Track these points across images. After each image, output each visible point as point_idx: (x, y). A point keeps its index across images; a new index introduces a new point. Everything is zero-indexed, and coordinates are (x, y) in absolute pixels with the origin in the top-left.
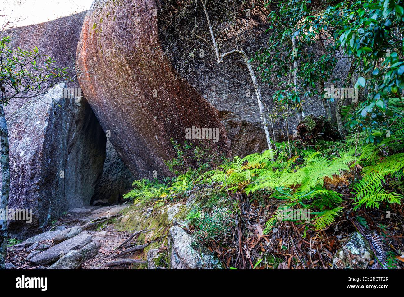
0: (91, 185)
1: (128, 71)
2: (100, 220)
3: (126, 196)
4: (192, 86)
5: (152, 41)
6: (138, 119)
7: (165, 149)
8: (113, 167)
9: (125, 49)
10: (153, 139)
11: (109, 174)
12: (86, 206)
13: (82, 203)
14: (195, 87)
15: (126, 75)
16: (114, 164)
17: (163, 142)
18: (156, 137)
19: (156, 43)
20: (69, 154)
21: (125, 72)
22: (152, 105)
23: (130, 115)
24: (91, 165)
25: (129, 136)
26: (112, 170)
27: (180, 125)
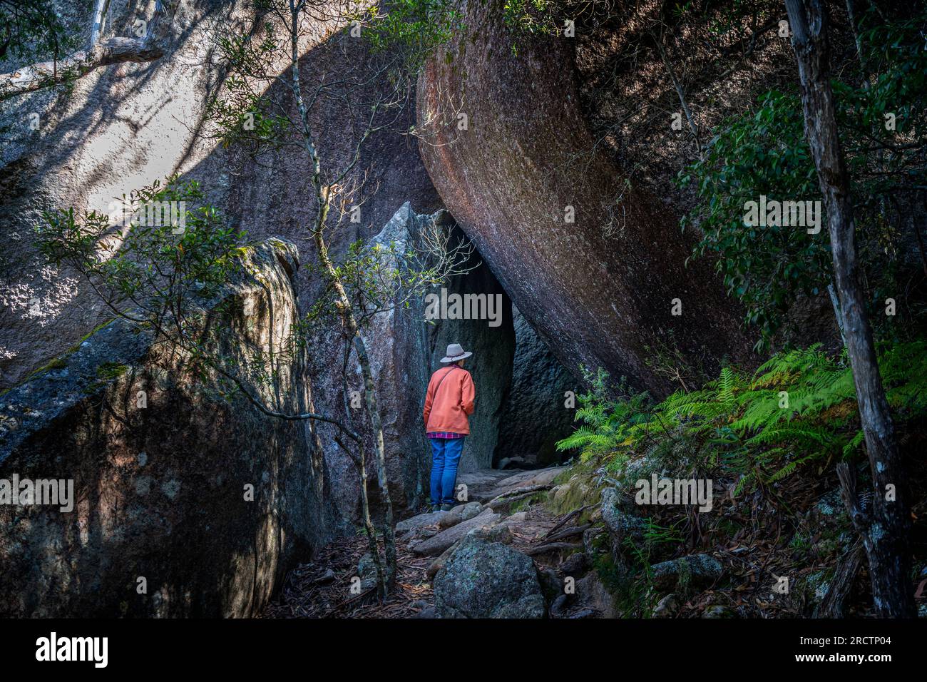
0: (489, 418)
1: (530, 170)
2: (514, 495)
3: (563, 445)
4: (664, 203)
5: (568, 114)
6: (567, 269)
7: (636, 334)
8: (540, 364)
9: (520, 127)
10: (608, 312)
11: (531, 385)
12: (483, 468)
13: (476, 464)
14: (671, 204)
15: (529, 178)
16: (542, 356)
17: (630, 318)
18: (614, 306)
19: (577, 119)
20: (432, 352)
21: (525, 173)
22: (592, 239)
23: (549, 260)
24: (484, 371)
25: (556, 303)
26: (536, 373)
27: (658, 282)
